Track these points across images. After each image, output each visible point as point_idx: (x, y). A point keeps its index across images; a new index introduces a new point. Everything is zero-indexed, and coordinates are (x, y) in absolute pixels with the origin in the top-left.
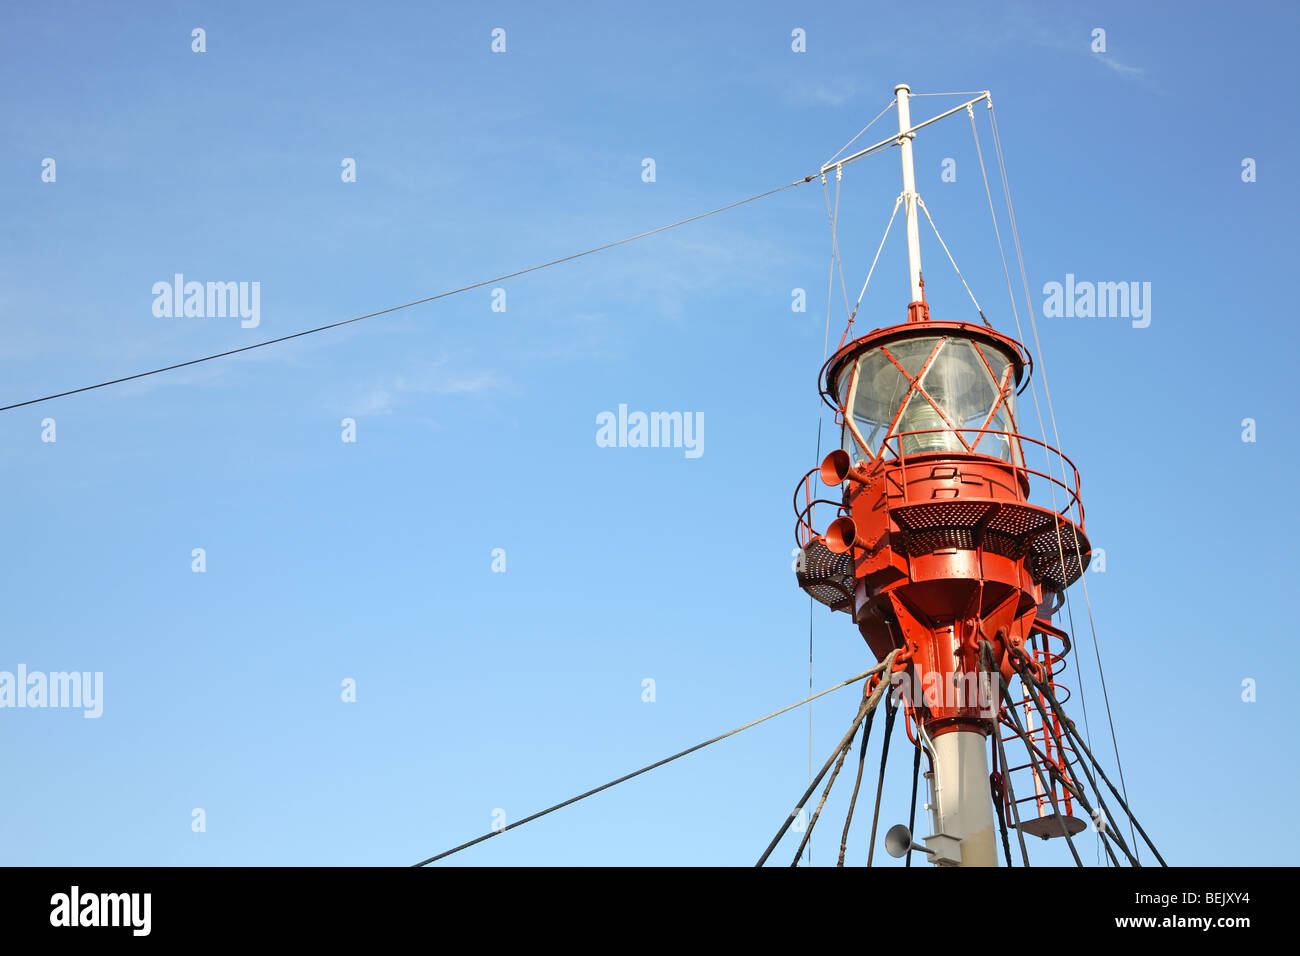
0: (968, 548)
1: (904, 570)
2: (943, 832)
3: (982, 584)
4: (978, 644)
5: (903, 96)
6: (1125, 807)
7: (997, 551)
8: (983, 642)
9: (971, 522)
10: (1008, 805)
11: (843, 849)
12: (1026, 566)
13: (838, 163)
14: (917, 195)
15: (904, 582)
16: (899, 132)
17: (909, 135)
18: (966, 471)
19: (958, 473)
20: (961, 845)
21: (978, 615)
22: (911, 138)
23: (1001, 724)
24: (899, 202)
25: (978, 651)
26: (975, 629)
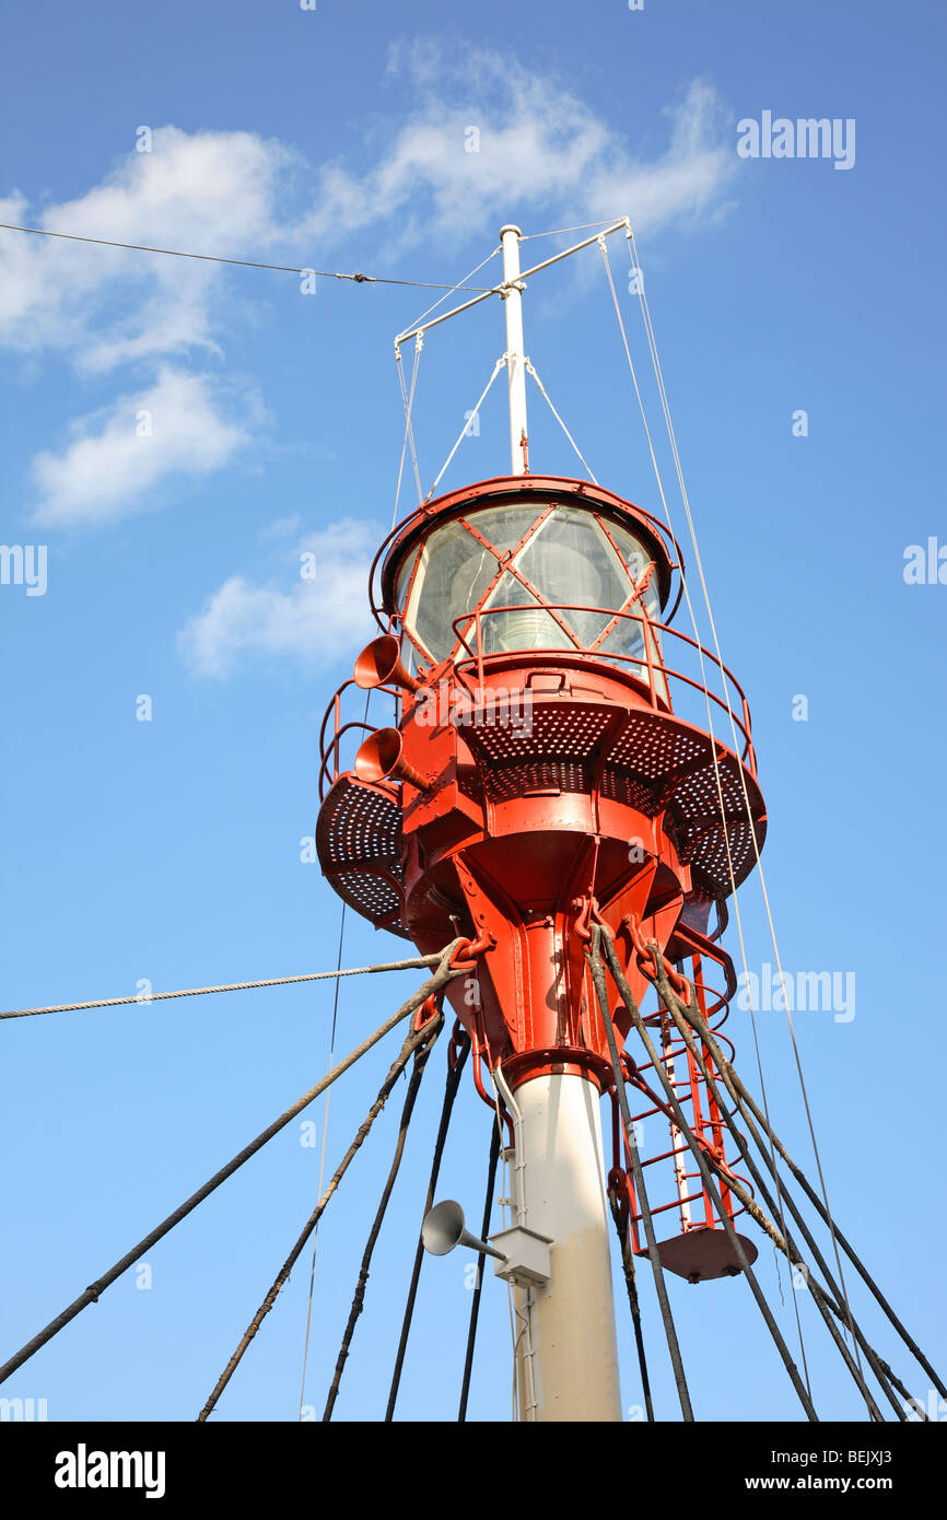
0: (577, 790)
1: (477, 819)
2: (523, 1225)
3: (597, 841)
4: (590, 930)
5: (511, 242)
6: (825, 1215)
7: (620, 798)
8: (596, 927)
9: (583, 750)
10: (635, 1220)
11: (364, 1276)
12: (667, 830)
13: (419, 331)
14: (525, 360)
15: (478, 838)
16: (503, 280)
17: (518, 284)
18: (579, 684)
19: (567, 687)
20: (551, 1252)
21: (591, 889)
22: (520, 291)
23: (627, 1084)
24: (499, 365)
25: (588, 941)
26: (585, 910)
